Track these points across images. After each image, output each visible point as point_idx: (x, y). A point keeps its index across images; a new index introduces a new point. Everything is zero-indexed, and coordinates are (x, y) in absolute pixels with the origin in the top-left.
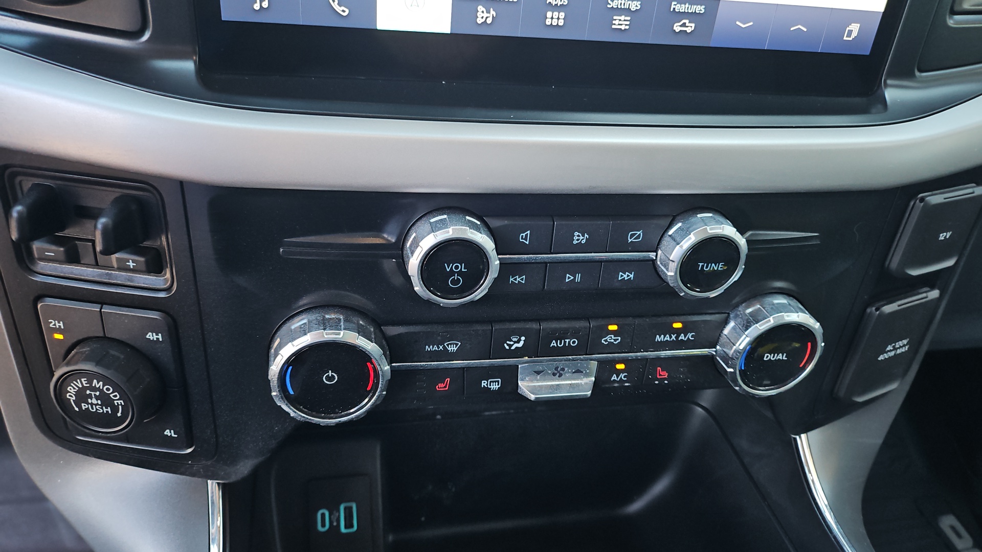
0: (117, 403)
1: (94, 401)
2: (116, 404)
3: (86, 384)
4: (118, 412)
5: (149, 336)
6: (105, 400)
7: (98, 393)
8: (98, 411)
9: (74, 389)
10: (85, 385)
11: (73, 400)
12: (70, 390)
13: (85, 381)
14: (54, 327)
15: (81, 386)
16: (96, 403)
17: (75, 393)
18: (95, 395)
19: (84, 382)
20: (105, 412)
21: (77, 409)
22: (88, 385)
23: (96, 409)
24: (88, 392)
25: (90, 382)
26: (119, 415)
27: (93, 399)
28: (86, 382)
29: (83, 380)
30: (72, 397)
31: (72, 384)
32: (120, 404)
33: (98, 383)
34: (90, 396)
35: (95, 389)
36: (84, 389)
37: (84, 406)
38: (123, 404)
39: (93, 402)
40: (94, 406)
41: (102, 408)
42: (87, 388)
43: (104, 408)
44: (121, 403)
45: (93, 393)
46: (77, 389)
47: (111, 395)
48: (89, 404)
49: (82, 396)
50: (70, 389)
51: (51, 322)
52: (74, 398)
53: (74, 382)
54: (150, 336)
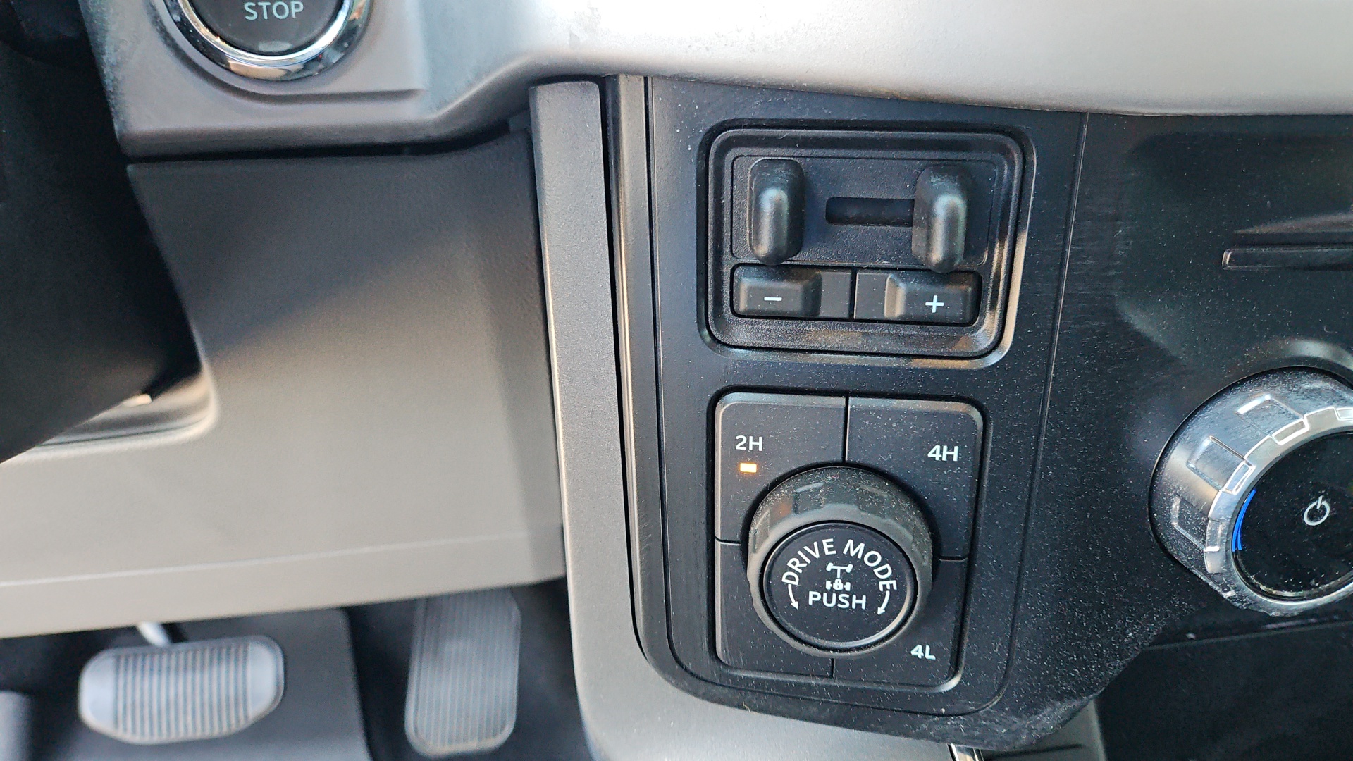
0: (885, 586)
1: (838, 585)
2: (881, 589)
3: (830, 550)
4: (880, 606)
5: (935, 453)
6: (862, 580)
7: (849, 568)
8: (839, 605)
9: (802, 561)
10: (827, 553)
11: (793, 586)
12: (792, 566)
13: (828, 544)
14: (745, 449)
15: (817, 555)
16: (841, 588)
17: (800, 571)
18: (842, 571)
19: (826, 547)
20: (854, 606)
21: (795, 604)
22: (834, 552)
23: (838, 601)
24: (830, 567)
25: (839, 545)
26: (881, 610)
27: (836, 580)
28: (831, 546)
29: (825, 542)
30: (793, 579)
31: (800, 553)
32: (888, 587)
33: (854, 548)
34: (832, 576)
35: (842, 559)
36: (825, 559)
37: (813, 597)
38: (895, 588)
39: (835, 587)
40: (834, 595)
41: (850, 600)
42: (831, 559)
43: (854, 597)
44: (891, 585)
45: (839, 568)
46: (809, 561)
47: (876, 571)
48: (826, 591)
49: (815, 576)
50: (794, 563)
51: (742, 440)
52: (796, 583)
53: (806, 548)
54: (938, 453)
